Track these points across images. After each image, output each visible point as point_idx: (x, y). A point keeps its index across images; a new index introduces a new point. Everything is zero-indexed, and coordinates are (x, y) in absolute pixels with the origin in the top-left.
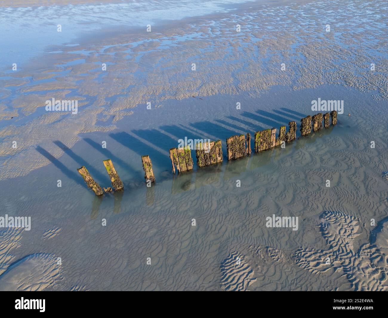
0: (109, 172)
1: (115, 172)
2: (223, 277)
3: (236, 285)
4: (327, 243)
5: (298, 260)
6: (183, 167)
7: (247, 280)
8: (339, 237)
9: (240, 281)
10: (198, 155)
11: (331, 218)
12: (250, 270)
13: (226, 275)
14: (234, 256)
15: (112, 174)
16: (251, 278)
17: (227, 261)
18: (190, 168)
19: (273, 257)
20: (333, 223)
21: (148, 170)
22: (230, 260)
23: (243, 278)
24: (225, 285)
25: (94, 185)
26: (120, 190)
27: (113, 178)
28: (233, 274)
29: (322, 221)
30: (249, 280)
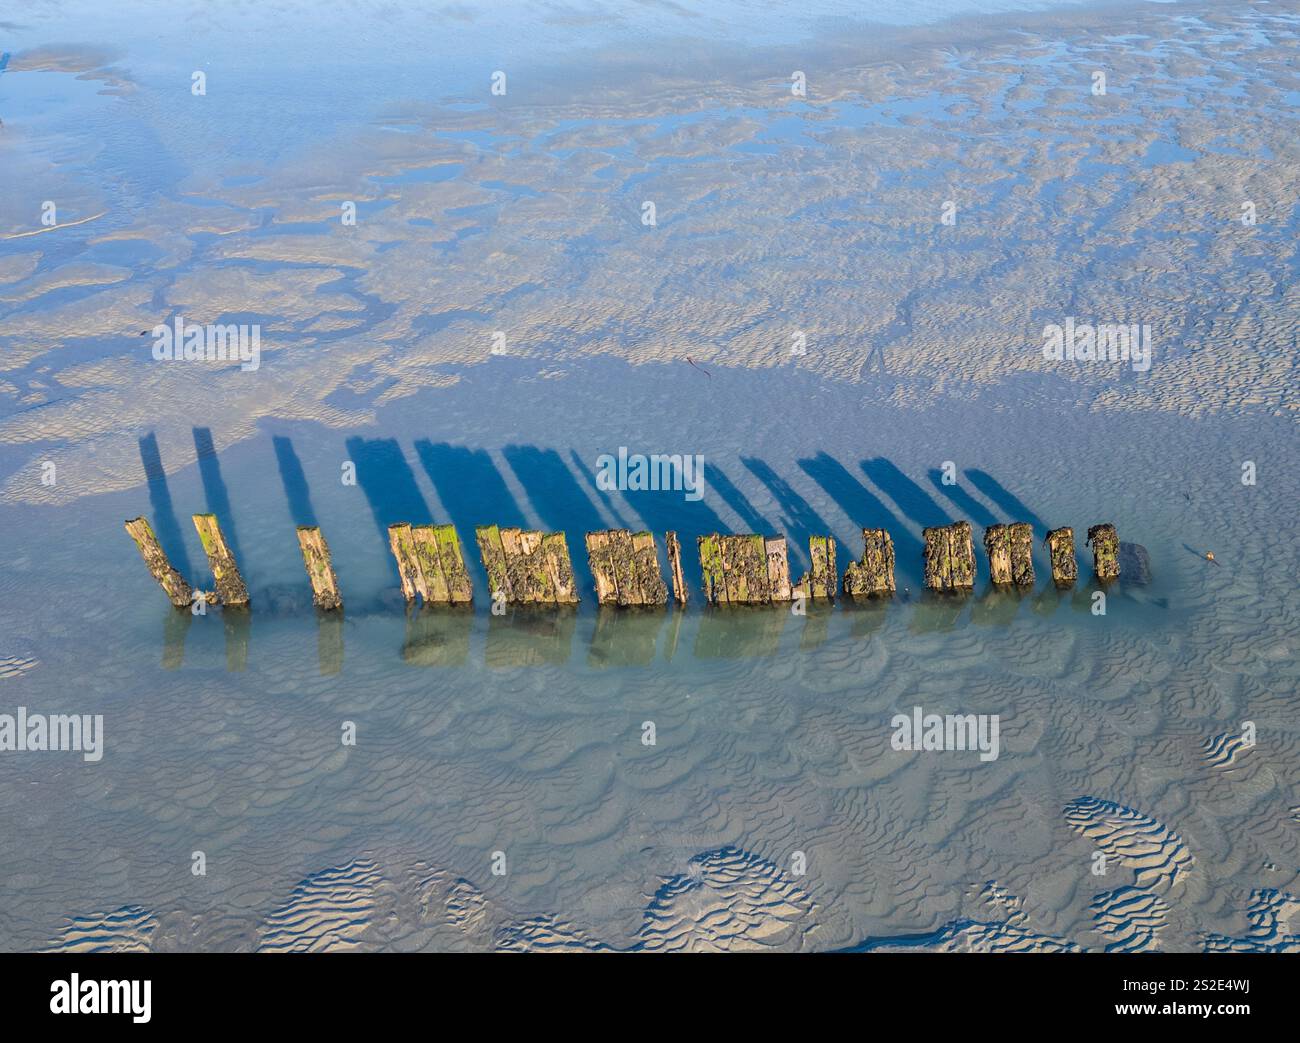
0: (209, 551)
1: (225, 553)
2: (284, 906)
3: (295, 937)
4: (638, 932)
5: (507, 943)
6: (437, 589)
7: (330, 937)
8: (691, 929)
9: (315, 933)
10: (486, 563)
11: (725, 871)
12: (361, 918)
13: (296, 904)
14: (356, 870)
15: (216, 555)
16: (347, 935)
17: (329, 875)
18: (458, 597)
19: (450, 911)
20: (715, 888)
21: (316, 572)
22: (336, 875)
23: (327, 927)
24: (272, 926)
25: (165, 574)
26: (238, 607)
27: (218, 568)
28: (312, 910)
29: (690, 868)
30: (336, 938)
